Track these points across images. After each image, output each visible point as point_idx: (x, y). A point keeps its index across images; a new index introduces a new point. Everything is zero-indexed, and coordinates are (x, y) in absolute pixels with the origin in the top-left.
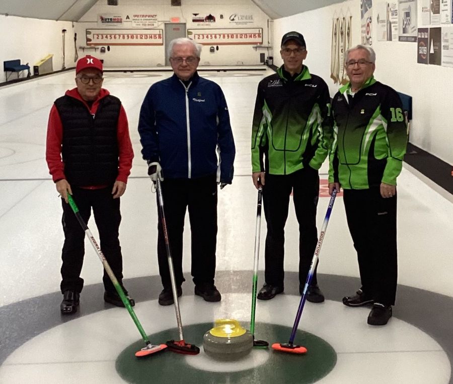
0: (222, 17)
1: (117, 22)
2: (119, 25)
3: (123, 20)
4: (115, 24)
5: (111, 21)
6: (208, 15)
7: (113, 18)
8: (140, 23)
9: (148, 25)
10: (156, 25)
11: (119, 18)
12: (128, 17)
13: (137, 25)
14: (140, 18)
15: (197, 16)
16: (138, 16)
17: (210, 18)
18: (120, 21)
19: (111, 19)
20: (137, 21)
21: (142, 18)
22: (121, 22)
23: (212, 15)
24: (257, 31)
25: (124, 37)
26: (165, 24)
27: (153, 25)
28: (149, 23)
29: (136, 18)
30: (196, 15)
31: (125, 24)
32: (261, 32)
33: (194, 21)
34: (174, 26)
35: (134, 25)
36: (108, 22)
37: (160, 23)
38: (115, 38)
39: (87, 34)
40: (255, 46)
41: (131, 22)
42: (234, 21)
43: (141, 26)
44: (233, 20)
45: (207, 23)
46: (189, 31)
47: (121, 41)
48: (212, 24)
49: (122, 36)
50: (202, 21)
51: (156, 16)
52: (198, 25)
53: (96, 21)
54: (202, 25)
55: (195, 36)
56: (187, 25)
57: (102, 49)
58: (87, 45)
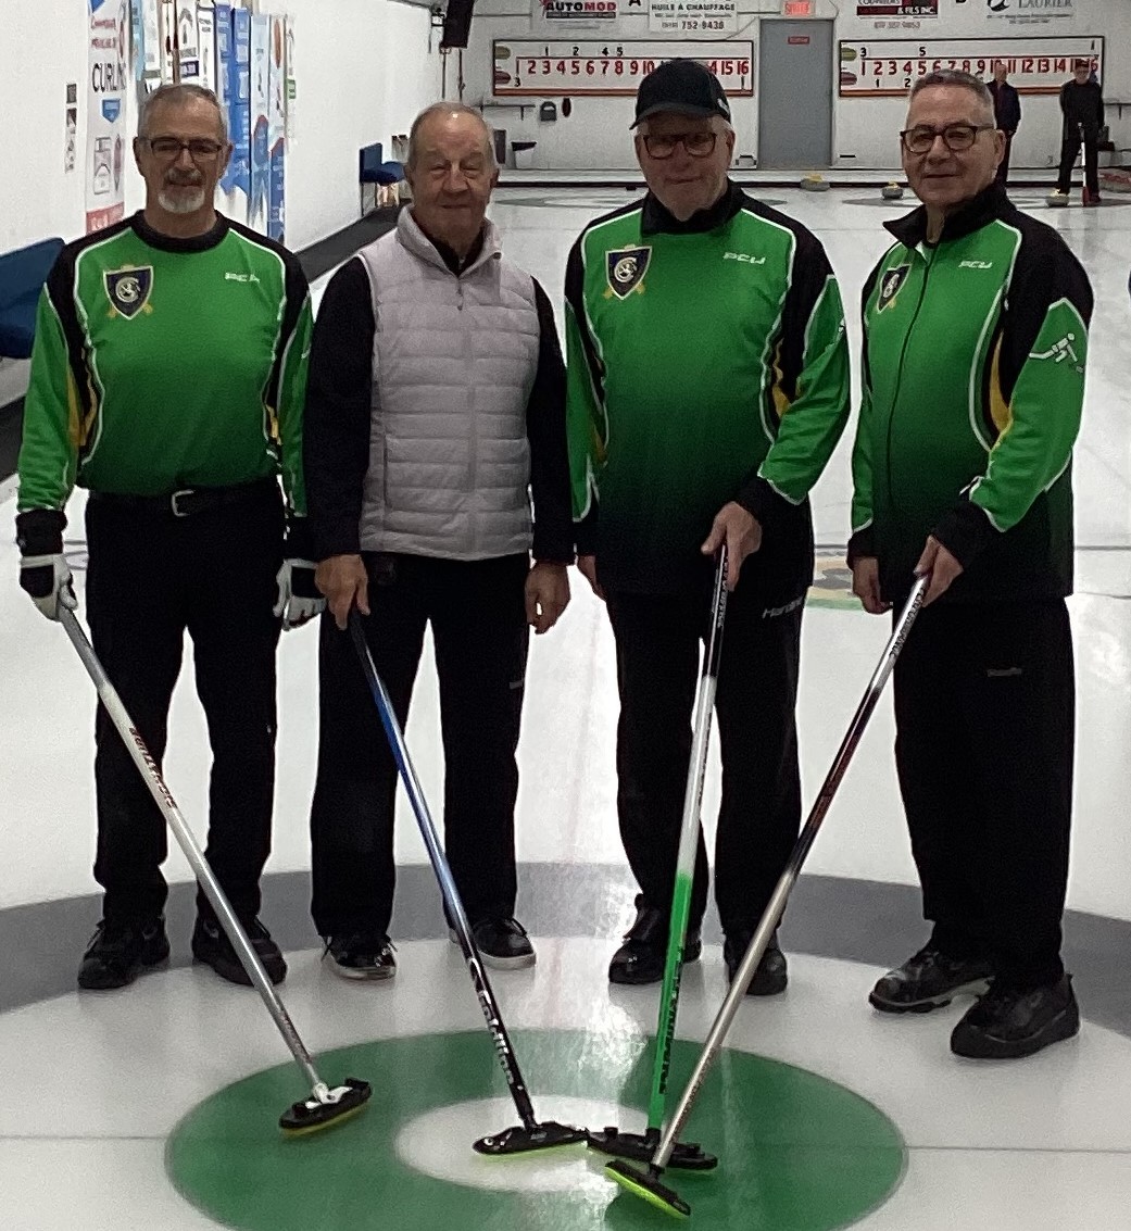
1: (597, 16)
2: (604, 27)
3: (617, 10)
4: (592, 22)
5: (577, 11)
8: (674, 20)
9: (705, 25)
10: (730, 26)
11: (606, 2)
13: (666, 25)
14: (676, 4)
18: (607, 12)
19: (578, 6)
20: (664, 12)
21: (685, 4)
22: (613, 16)
24: (1083, 48)
25: (619, 69)
26: (763, 22)
27: (721, 25)
28: (709, 21)
32: (1098, 51)
33: (862, 11)
34: (790, 30)
35: (656, 24)
36: (568, 16)
37: (746, 19)
38: (590, 70)
39: (494, 58)
41: (646, 14)
42: (1003, 12)
43: (680, 28)
44: (1000, 7)
45: (910, 19)
46: (846, 45)
47: (612, 81)
48: (926, 23)
49: (612, 63)
50: (892, 11)
52: (876, 25)
53: (528, 12)
54: (892, 25)
55: (864, 64)
56: (837, 24)
57: (546, 109)
58: (495, 94)
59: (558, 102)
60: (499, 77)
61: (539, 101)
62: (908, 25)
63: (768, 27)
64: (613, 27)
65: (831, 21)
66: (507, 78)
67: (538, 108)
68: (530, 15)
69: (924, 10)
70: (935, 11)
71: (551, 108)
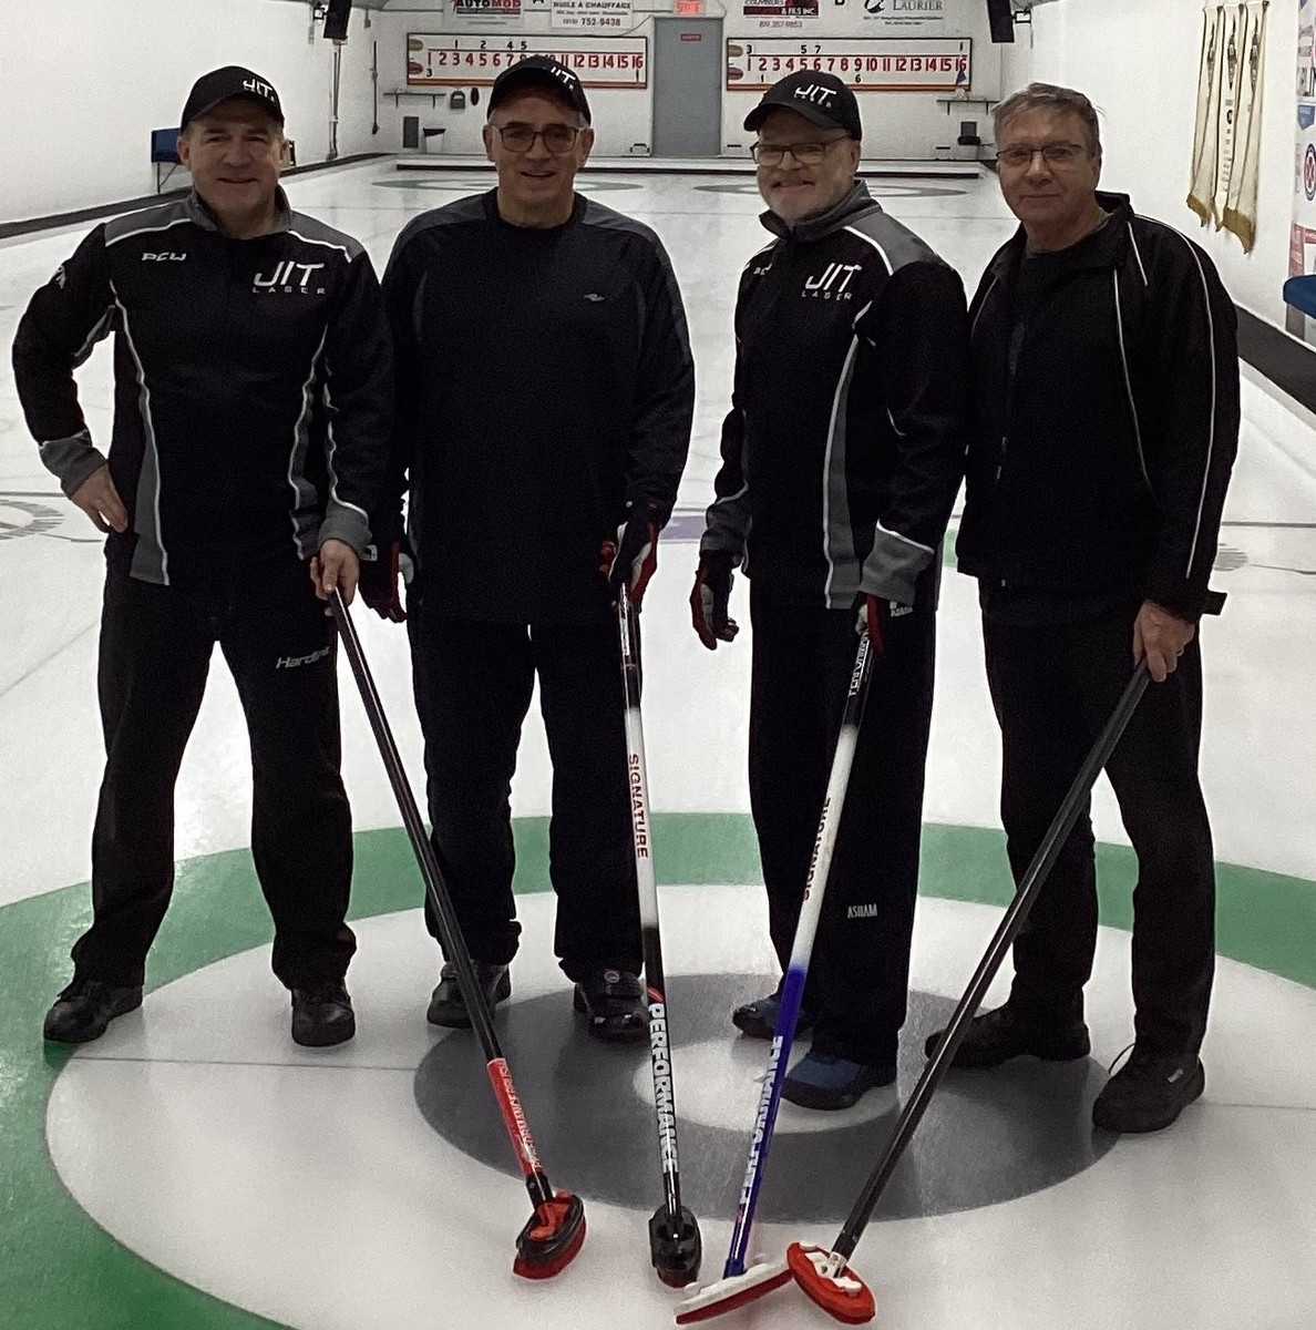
1: (503, 12)
2: (509, 22)
3: (521, 7)
4: (498, 17)
5: (486, 7)
8: (576, 17)
9: (602, 22)
10: (626, 23)
13: (566, 21)
14: (577, 2)
17: (803, 3)
18: (513, 9)
19: (486, 2)
20: (565, 9)
21: (585, 2)
22: (516, 11)
26: (656, 20)
27: (618, 22)
28: (605, 17)
31: (532, 20)
32: (966, 51)
33: (748, 10)
34: (685, 28)
35: (558, 21)
36: (477, 12)
37: (640, 17)
38: (495, 62)
39: (408, 49)
40: (947, 96)
41: (550, 11)
42: (879, 14)
43: (579, 24)
44: (876, 9)
45: (793, 18)
46: (735, 43)
48: (807, 23)
50: (776, 11)
52: (762, 24)
53: (440, 8)
54: (776, 24)
55: (749, 60)
56: (726, 23)
57: (456, 97)
58: (408, 84)
59: (467, 91)
60: (413, 68)
61: (449, 90)
62: (790, 24)
63: (662, 25)
64: (518, 22)
65: (721, 20)
66: (419, 69)
67: (449, 96)
68: (442, 11)
69: (805, 11)
70: (816, 12)
71: (460, 97)
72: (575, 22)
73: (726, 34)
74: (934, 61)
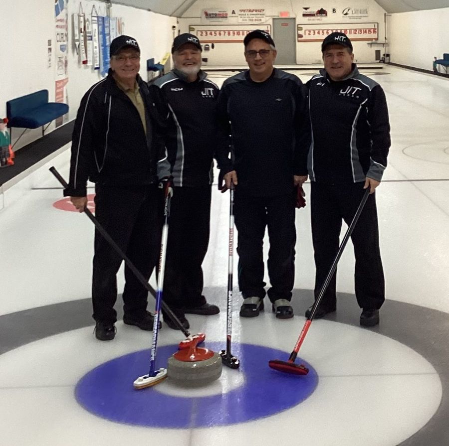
0: (334, 11)
1: (222, 18)
2: (224, 21)
3: (228, 16)
4: (220, 19)
5: (215, 16)
6: (320, 9)
7: (217, 13)
8: (246, 18)
9: (255, 20)
10: (263, 20)
11: (224, 13)
12: (233, 12)
14: (246, 13)
15: (308, 10)
16: (244, 11)
17: (322, 12)
18: (225, 16)
19: (216, 14)
20: (243, 16)
21: (249, 13)
22: (226, 18)
23: (324, 9)
24: (372, 26)
25: (229, 34)
26: (273, 19)
27: (261, 20)
28: (256, 18)
29: (243, 13)
30: (306, 9)
31: (231, 20)
32: (376, 27)
33: (304, 15)
34: (283, 22)
35: (240, 20)
36: (212, 18)
37: (267, 18)
38: (220, 34)
39: (190, 31)
40: (370, 42)
41: (237, 17)
42: (347, 15)
43: (248, 21)
44: (346, 14)
45: (319, 18)
46: (299, 26)
47: (227, 38)
48: (324, 19)
49: (227, 32)
50: (313, 15)
51: (263, 10)
52: (309, 20)
53: (200, 16)
54: (313, 20)
56: (297, 19)
57: (206, 47)
59: (210, 44)
61: (204, 44)
62: (318, 20)
63: (275, 21)
64: (227, 21)
72: (246, 20)
73: (297, 23)
74: (366, 31)
